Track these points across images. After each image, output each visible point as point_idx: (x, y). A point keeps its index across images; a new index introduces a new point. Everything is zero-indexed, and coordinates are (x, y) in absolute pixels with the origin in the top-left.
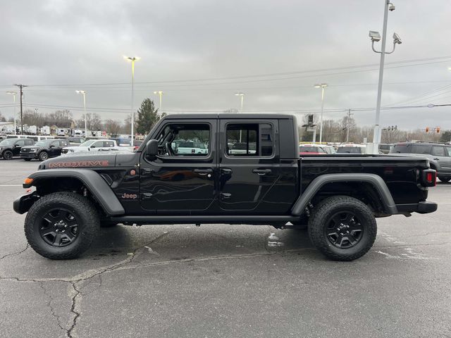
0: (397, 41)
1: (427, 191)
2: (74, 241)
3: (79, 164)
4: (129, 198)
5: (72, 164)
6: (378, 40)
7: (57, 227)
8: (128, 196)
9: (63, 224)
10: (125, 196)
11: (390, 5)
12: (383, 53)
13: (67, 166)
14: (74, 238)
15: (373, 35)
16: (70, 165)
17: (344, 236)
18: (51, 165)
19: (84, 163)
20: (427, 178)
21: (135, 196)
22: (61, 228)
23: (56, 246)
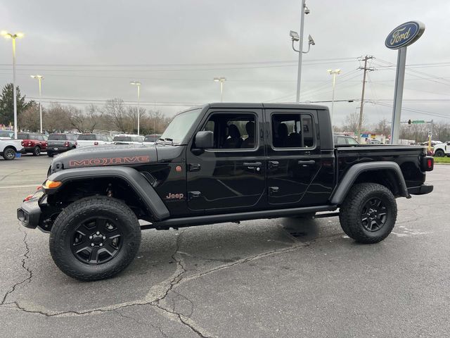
0: (311, 42)
1: (425, 175)
2: (116, 255)
3: (111, 161)
4: (175, 199)
5: (101, 161)
6: (297, 40)
7: (92, 241)
8: (173, 196)
9: (101, 236)
10: (171, 196)
11: (306, 9)
12: (300, 52)
13: (97, 164)
14: (115, 252)
15: (293, 34)
16: (99, 163)
17: (373, 220)
18: (72, 163)
19: (119, 160)
20: (427, 163)
21: (181, 196)
22: (97, 241)
23: (94, 264)
